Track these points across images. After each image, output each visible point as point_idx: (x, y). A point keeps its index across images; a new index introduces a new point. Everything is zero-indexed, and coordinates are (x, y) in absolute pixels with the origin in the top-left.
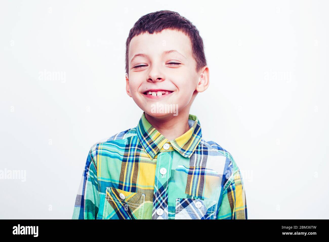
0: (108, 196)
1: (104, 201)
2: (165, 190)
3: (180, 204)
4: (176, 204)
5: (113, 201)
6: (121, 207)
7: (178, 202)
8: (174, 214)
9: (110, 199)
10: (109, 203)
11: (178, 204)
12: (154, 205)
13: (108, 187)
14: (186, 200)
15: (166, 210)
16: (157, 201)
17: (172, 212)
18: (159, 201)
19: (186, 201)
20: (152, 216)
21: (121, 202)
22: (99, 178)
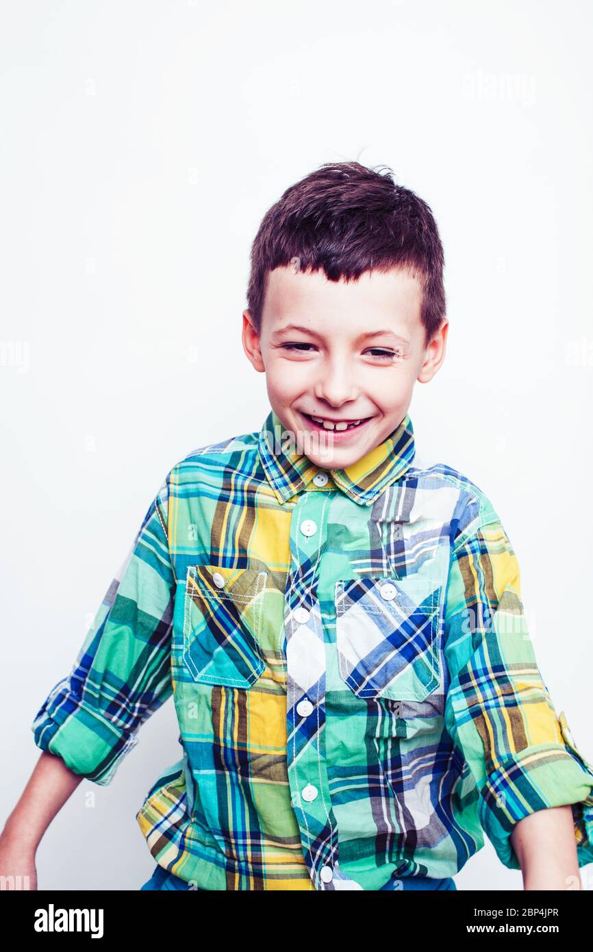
0: (190, 585)
1: (184, 600)
2: (313, 569)
3: (345, 594)
4: (336, 593)
5: (202, 597)
6: (216, 608)
7: (340, 589)
8: (333, 617)
9: (196, 592)
10: (194, 603)
11: (339, 594)
12: (288, 599)
13: (192, 565)
14: (359, 582)
15: (315, 610)
16: (293, 592)
17: (330, 614)
18: (298, 592)
19: (358, 586)
20: (286, 623)
21: (216, 597)
22: (173, 549)
